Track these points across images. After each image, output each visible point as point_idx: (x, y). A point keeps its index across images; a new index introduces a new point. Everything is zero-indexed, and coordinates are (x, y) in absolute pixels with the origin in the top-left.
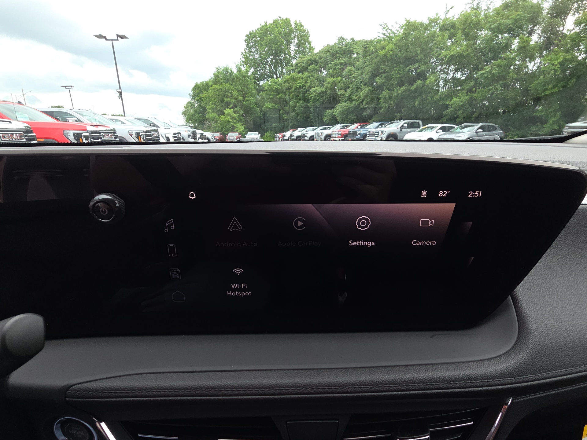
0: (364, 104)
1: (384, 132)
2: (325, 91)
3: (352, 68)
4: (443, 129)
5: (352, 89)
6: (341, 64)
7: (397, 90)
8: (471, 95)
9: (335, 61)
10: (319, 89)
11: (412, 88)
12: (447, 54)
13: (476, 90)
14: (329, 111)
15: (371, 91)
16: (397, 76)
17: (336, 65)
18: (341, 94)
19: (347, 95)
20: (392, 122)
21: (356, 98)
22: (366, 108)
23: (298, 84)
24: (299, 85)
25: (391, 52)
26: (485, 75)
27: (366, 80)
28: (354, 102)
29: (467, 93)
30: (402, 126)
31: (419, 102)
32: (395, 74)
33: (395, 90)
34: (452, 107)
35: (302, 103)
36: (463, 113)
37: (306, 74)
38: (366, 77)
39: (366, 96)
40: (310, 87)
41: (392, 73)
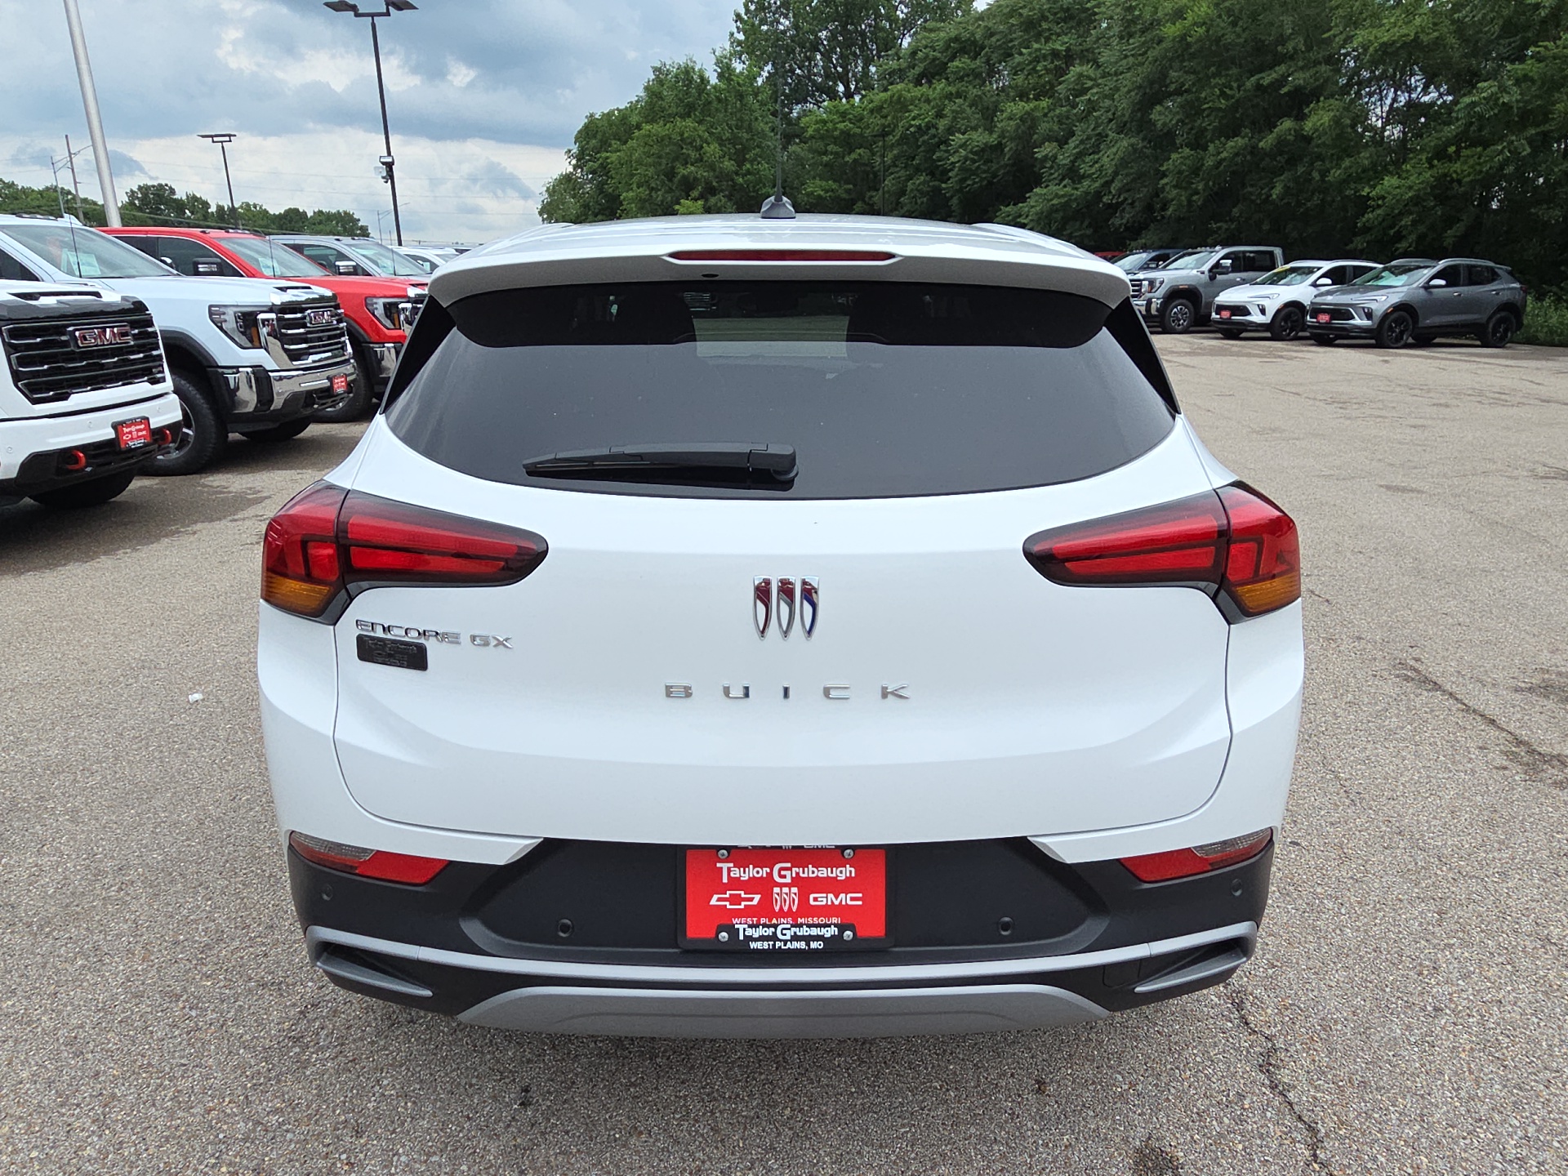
0: (1113, 192)
1: (1158, 285)
2: (1000, 144)
3: (1086, 69)
4: (1337, 276)
5: (1082, 142)
6: (1055, 54)
7: (1217, 148)
8: (1441, 167)
9: (1036, 46)
10: (980, 138)
11: (1267, 142)
12: (1372, 38)
13: (1458, 152)
14: (1008, 209)
15: (1135, 150)
16: (1217, 105)
17: (1037, 60)
18: (1047, 155)
19: (1064, 159)
20: (1190, 250)
21: (1093, 170)
22: (1119, 204)
23: (914, 119)
24: (917, 122)
25: (1201, 30)
26: (1477, 109)
27: (1123, 115)
28: (1086, 183)
29: (1429, 161)
30: (1217, 265)
31: (1285, 185)
32: (1213, 98)
33: (1211, 147)
34: (1379, 206)
35: (923, 183)
36: (1414, 223)
37: (940, 86)
38: (1123, 104)
39: (1123, 163)
40: (950, 130)
41: (1203, 95)
